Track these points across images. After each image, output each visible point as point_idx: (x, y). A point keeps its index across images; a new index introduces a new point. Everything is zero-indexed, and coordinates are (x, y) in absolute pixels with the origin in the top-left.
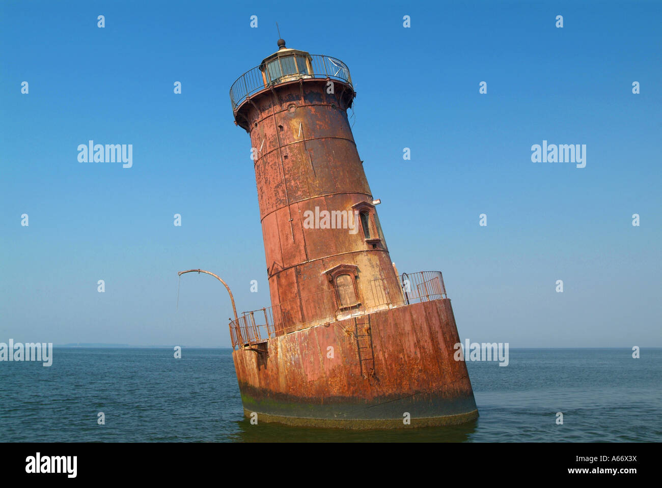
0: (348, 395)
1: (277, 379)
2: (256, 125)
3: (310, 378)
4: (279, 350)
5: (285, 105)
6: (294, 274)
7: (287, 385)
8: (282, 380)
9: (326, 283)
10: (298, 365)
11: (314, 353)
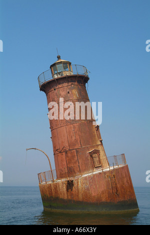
0: (108, 201)
1: (78, 195)
2: (55, 90)
3: (93, 194)
4: (79, 183)
5: (70, 83)
6: (75, 152)
7: (83, 198)
8: (80, 196)
9: (89, 156)
10: (88, 189)
11: (95, 185)
